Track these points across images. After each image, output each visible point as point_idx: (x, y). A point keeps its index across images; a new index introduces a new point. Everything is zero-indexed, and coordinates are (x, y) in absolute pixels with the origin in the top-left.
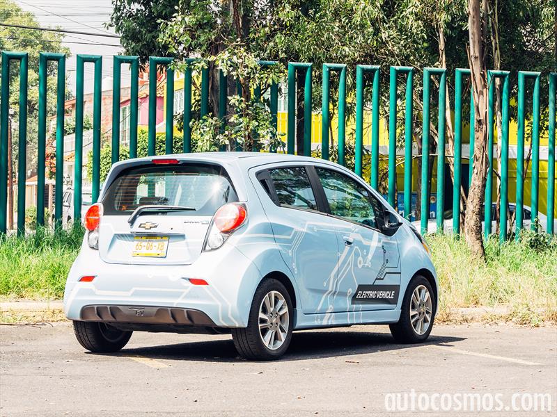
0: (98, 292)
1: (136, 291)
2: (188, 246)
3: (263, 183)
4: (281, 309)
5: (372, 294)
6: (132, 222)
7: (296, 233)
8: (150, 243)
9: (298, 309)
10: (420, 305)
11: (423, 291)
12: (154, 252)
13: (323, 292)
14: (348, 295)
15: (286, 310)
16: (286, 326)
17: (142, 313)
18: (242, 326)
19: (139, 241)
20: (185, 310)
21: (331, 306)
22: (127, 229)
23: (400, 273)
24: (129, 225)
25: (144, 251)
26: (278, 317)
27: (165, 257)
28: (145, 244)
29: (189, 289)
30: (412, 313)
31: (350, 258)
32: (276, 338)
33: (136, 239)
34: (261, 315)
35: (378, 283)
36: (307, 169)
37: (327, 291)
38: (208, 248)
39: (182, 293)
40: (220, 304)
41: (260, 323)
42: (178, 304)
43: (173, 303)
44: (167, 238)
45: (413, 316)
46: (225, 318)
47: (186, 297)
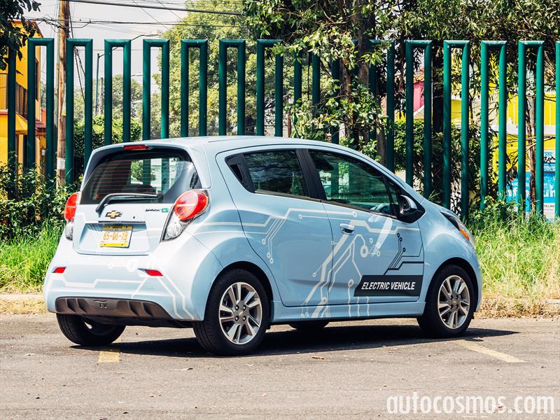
0: (67, 284)
1: (99, 282)
2: (148, 236)
3: (235, 169)
4: (252, 300)
5: (383, 285)
6: (100, 211)
7: (273, 220)
8: (116, 233)
9: (276, 301)
10: (452, 296)
11: (457, 283)
12: (119, 242)
13: (314, 283)
14: (350, 286)
15: (258, 302)
16: (259, 320)
17: (105, 305)
18: (198, 319)
19: (107, 230)
20: (142, 302)
21: (325, 298)
22: (95, 219)
23: (423, 262)
24: (97, 214)
25: (110, 241)
26: (247, 310)
27: (128, 247)
28: (111, 233)
29: (145, 280)
30: (440, 305)
31: (350, 246)
32: (245, 332)
33: (104, 229)
34: (222, 308)
35: (390, 273)
36: (297, 152)
37: (318, 282)
38: (166, 238)
39: (139, 284)
40: (173, 296)
41: (222, 316)
42: (135, 296)
43: (130, 295)
44: (131, 228)
45: (442, 309)
46: (180, 311)
47: (143, 289)
